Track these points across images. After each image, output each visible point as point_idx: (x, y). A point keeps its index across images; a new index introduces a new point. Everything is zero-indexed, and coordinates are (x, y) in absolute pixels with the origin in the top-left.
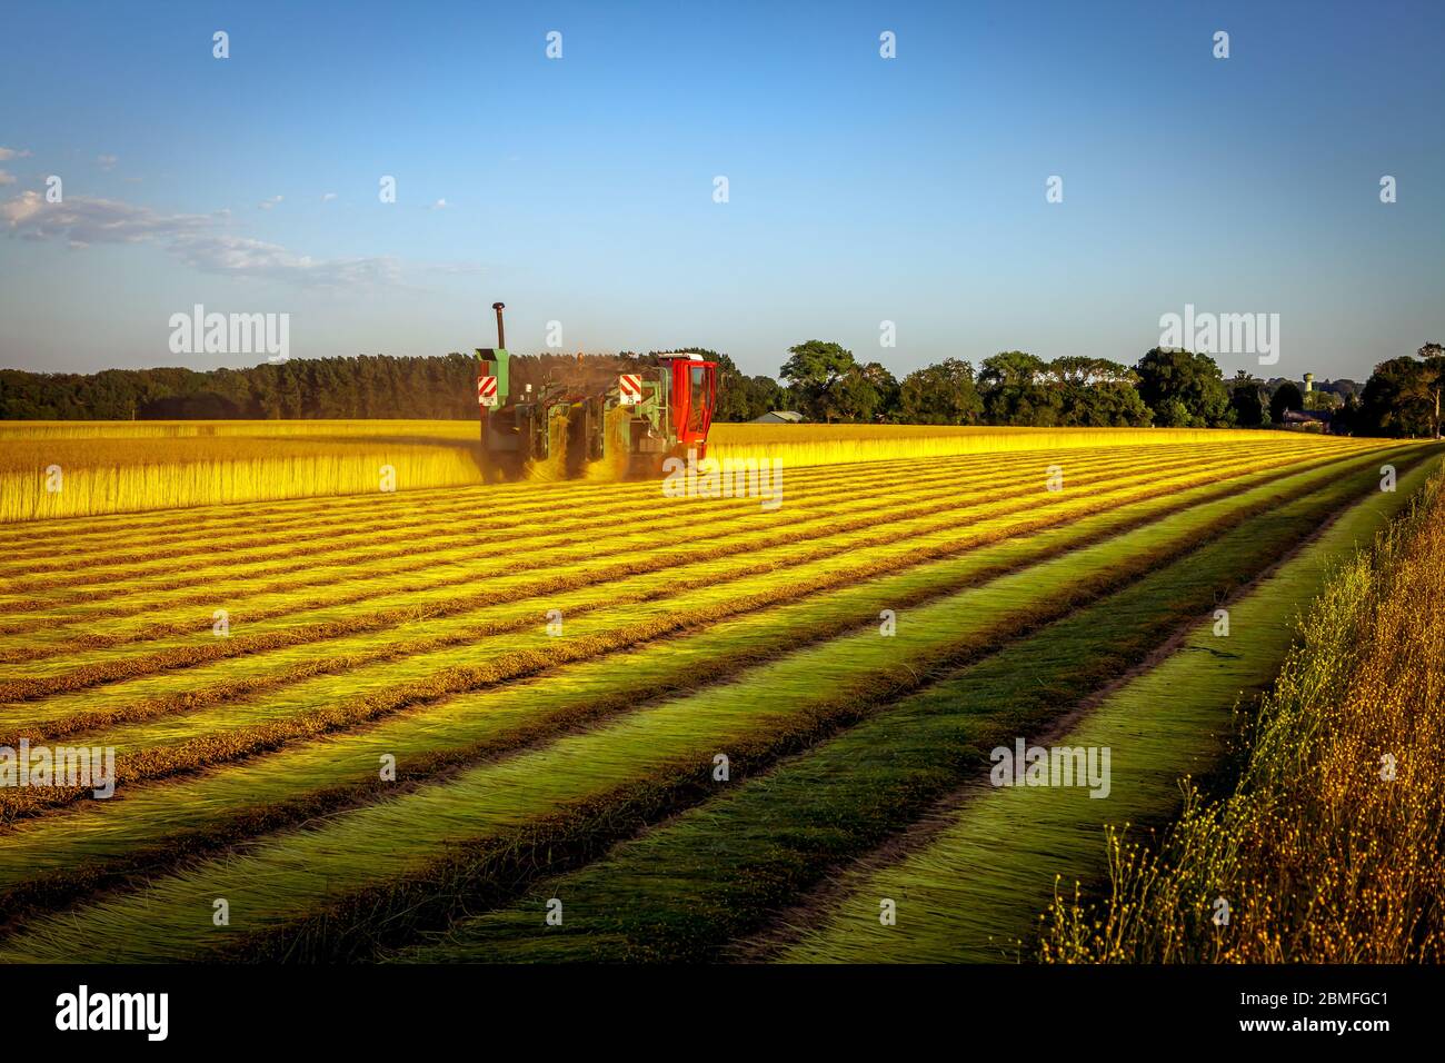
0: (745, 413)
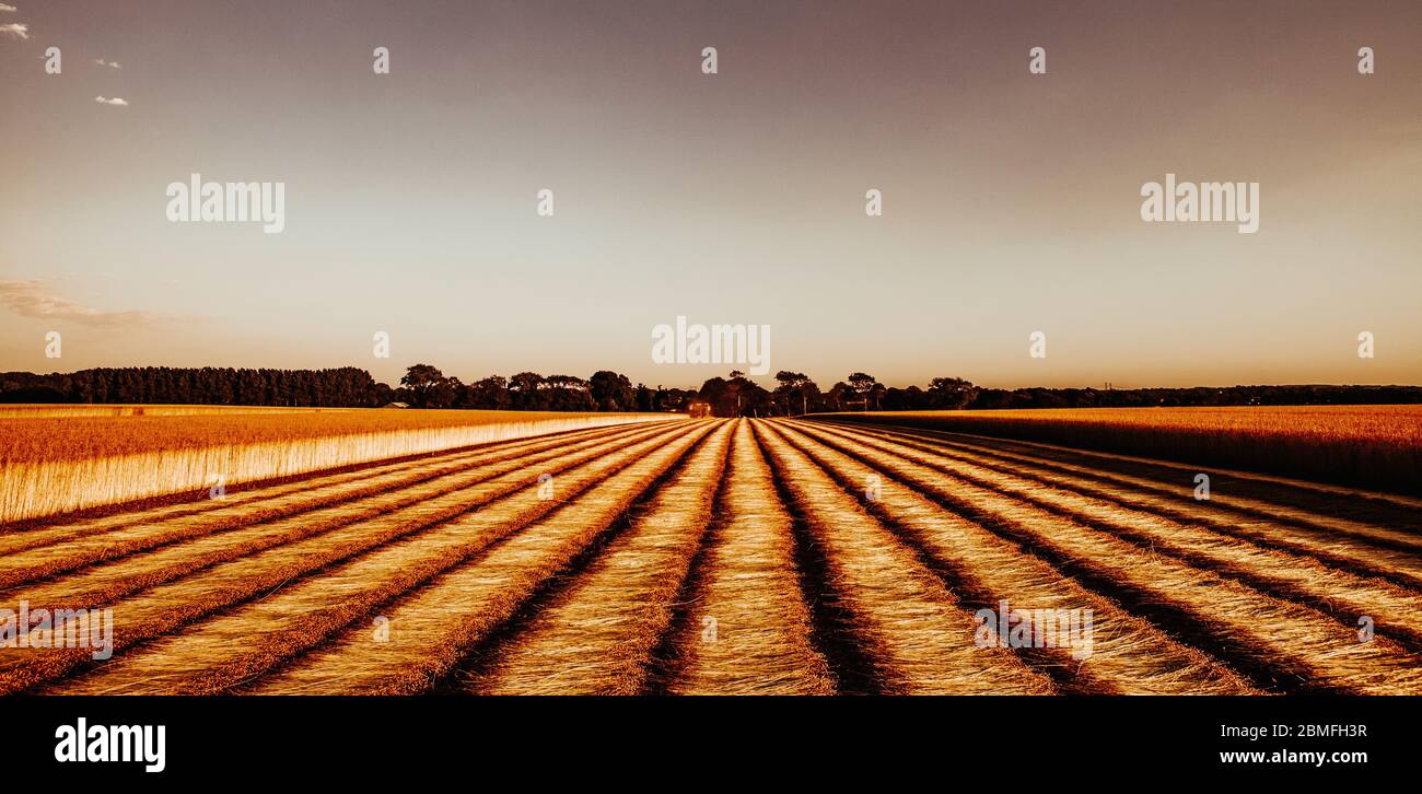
0: (376, 402)
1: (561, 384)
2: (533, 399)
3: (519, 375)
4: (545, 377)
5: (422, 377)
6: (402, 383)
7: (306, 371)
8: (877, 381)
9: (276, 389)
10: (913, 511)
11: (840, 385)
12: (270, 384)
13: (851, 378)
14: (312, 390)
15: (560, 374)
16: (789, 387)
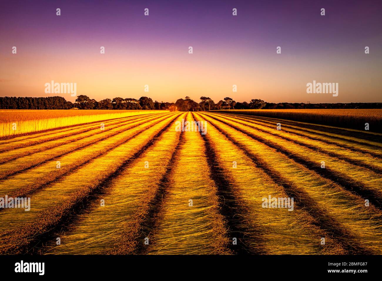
1: (130, 101)
2: (120, 106)
3: (115, 98)
4: (124, 99)
5: (83, 99)
6: (76, 101)
7: (42, 98)
8: (233, 100)
9: (32, 104)
10: (243, 139)
11: (221, 101)
12: (30, 102)
13: (225, 99)
14: (45, 104)
15: (129, 98)
16: (204, 102)
